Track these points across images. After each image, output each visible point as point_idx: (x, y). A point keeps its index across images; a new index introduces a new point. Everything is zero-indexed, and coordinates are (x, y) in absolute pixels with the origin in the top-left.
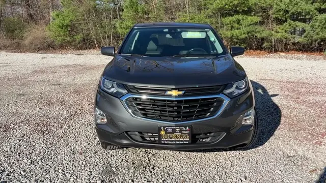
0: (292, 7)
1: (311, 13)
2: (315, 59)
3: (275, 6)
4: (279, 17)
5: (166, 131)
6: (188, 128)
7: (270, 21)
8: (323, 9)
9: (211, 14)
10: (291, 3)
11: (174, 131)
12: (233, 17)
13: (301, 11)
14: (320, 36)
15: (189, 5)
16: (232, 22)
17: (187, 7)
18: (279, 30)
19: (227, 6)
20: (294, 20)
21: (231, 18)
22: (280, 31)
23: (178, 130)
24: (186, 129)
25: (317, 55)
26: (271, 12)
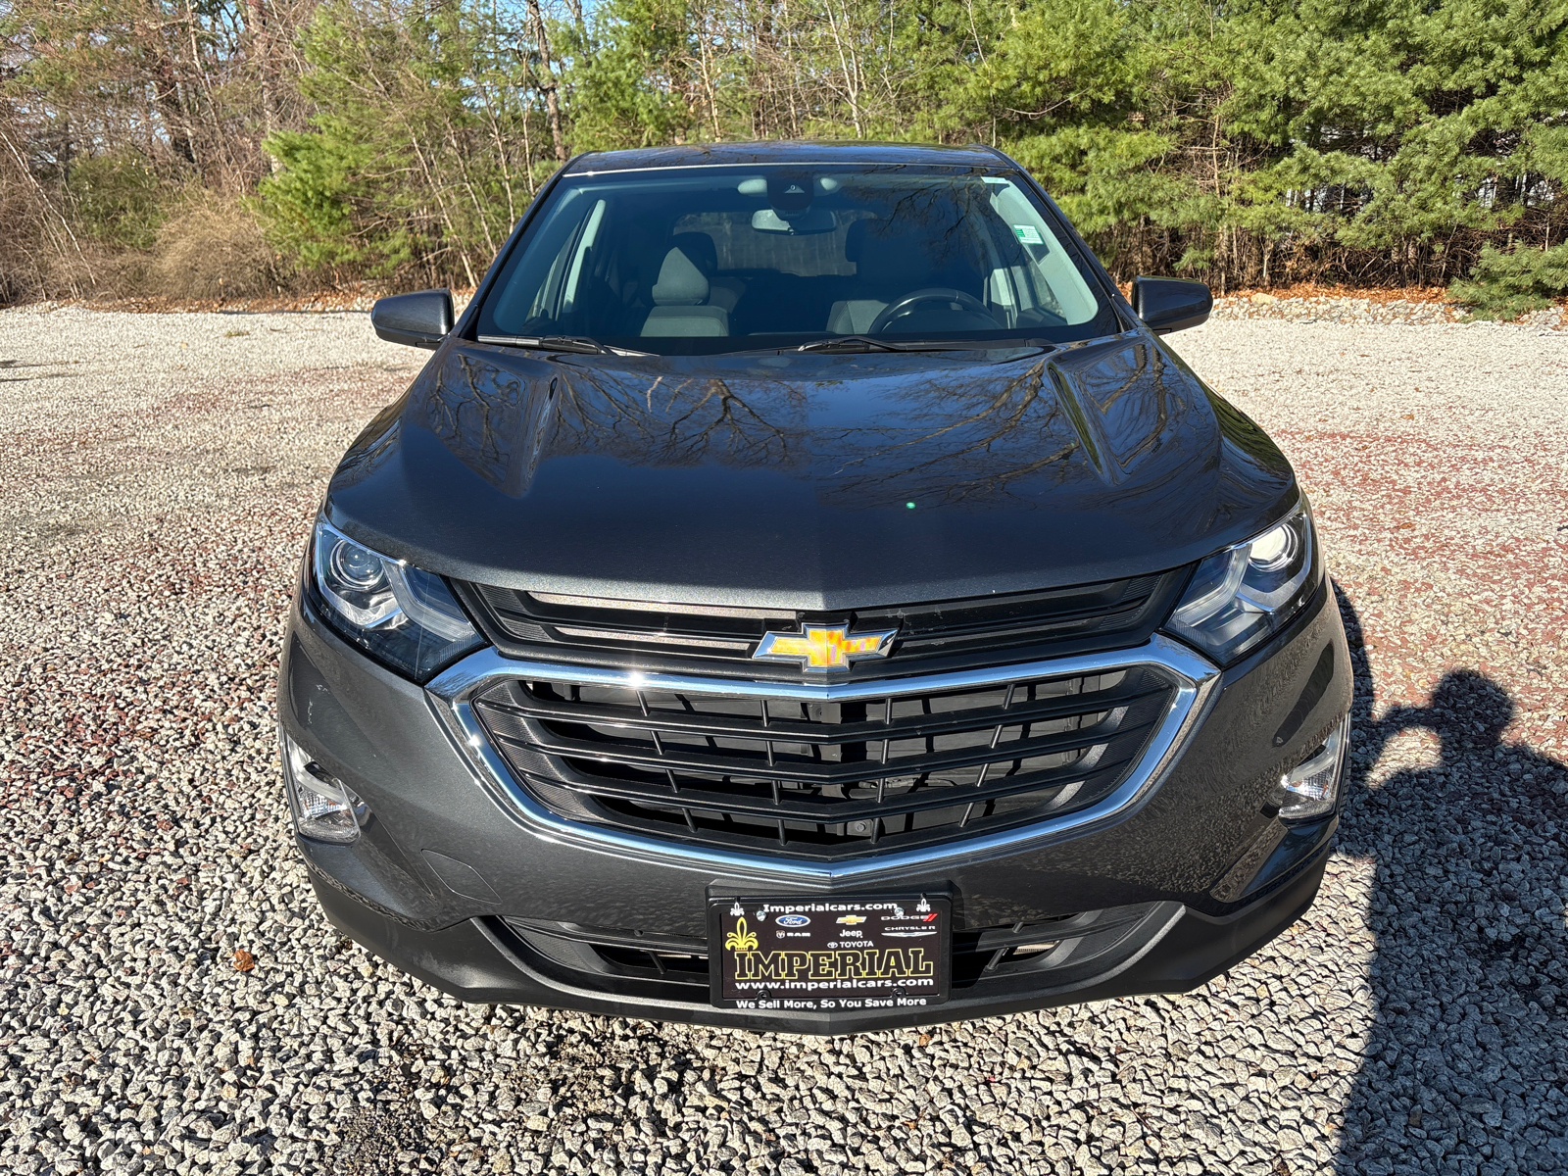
0: (1317, 83)
1: (1398, 112)
2: (1408, 316)
3: (1241, 83)
4: (1259, 135)
5: (766, 932)
6: (924, 907)
7: (1213, 151)
8: (1450, 92)
9: (954, 123)
10: (1315, 66)
11: (824, 929)
12: (1054, 139)
13: (1355, 101)
14: (1432, 216)
15: (860, 84)
16: (1046, 162)
17: (853, 95)
18: (1252, 192)
19: (1026, 87)
20: (1324, 148)
21: (1043, 142)
22: (1258, 195)
23: (852, 920)
24: (910, 910)
25: (1418, 301)
26: (1219, 110)
